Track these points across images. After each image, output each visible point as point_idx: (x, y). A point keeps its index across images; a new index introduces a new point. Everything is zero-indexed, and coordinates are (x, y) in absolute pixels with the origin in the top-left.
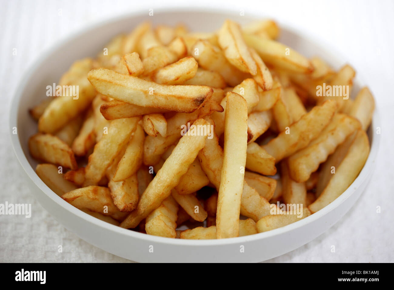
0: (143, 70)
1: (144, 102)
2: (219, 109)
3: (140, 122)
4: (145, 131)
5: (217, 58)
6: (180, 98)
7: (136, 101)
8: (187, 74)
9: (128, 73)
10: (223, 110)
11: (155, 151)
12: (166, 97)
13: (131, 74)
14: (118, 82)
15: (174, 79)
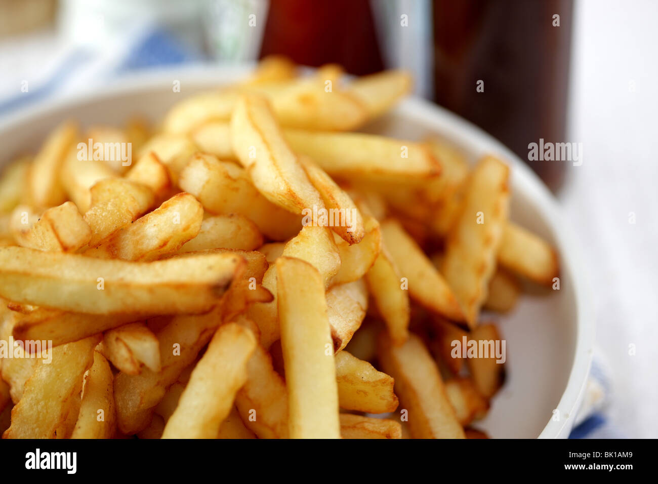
0: (90, 238)
1: (105, 306)
2: (263, 297)
3: (100, 347)
4: (114, 364)
5: (237, 189)
6: (180, 287)
7: (86, 306)
8: (184, 230)
9: (59, 249)
10: (271, 298)
11: (141, 403)
12: (151, 289)
13: (66, 249)
14: (42, 271)
15: (158, 246)
